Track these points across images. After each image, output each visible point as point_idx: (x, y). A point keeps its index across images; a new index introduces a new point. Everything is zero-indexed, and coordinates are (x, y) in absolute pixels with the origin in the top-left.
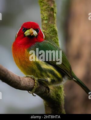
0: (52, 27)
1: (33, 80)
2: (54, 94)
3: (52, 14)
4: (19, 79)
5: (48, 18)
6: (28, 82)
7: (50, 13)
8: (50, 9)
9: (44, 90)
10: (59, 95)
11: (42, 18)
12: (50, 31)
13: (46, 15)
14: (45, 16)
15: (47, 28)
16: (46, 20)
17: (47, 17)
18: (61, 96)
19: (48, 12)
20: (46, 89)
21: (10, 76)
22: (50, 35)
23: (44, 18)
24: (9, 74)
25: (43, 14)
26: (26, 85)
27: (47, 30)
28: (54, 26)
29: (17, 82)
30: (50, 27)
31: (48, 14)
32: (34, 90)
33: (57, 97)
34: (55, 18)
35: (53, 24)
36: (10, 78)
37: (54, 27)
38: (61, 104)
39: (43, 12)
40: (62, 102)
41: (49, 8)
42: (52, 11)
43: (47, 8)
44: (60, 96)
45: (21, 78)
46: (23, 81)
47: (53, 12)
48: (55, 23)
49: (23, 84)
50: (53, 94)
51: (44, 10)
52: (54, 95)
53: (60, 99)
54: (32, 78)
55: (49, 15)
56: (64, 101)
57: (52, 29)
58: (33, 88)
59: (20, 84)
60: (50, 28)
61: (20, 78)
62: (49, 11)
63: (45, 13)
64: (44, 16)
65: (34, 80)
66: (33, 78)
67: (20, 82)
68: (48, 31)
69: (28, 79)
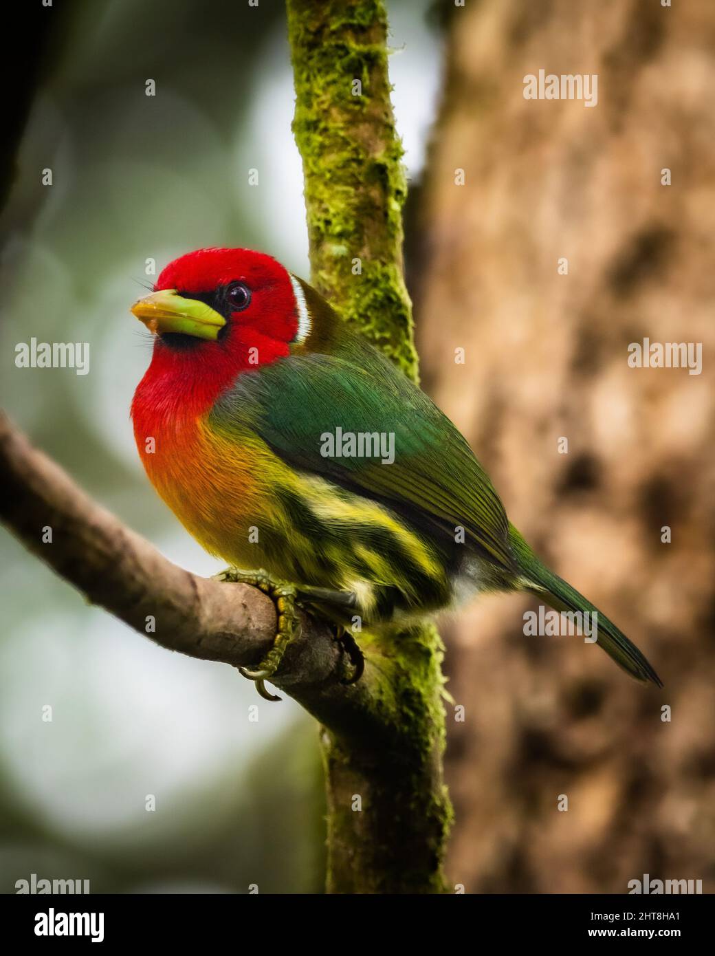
0: (375, 283)
1: (268, 600)
2: (387, 688)
3: (378, 202)
4: (187, 590)
5: (351, 227)
6: (241, 610)
7: (367, 195)
8: (364, 169)
9: (332, 664)
10: (416, 700)
11: (316, 223)
12: (369, 307)
13: (342, 206)
14: (332, 211)
15: (345, 290)
16: (341, 236)
17: (346, 220)
18: (425, 700)
19: (352, 190)
20: (341, 657)
21: (138, 568)
22: (368, 328)
23: (328, 223)
24: (134, 556)
25: (321, 202)
26: (225, 627)
27: (348, 297)
28: (386, 277)
29: (177, 603)
30: (368, 281)
31: (355, 201)
32: (278, 659)
33: (406, 710)
34: (394, 225)
35: (384, 264)
36: (139, 578)
37: (392, 283)
38: (429, 749)
39: (321, 187)
40: (432, 741)
41: (360, 162)
42: (378, 185)
43: (346, 164)
44: (421, 703)
45: (199, 584)
46: (209, 601)
47: (386, 189)
48: (392, 259)
49: (211, 621)
50: (381, 692)
51: (328, 175)
52: (384, 698)
53: (422, 722)
54: (257, 585)
55: (357, 209)
56: (443, 732)
57: (379, 293)
58: (269, 645)
59: (196, 620)
60: (363, 290)
61: (194, 584)
62: (356, 184)
63: (332, 197)
64: (326, 211)
65: (275, 599)
66: (264, 587)
67: (192, 608)
68: (351, 302)
69: (241, 593)
